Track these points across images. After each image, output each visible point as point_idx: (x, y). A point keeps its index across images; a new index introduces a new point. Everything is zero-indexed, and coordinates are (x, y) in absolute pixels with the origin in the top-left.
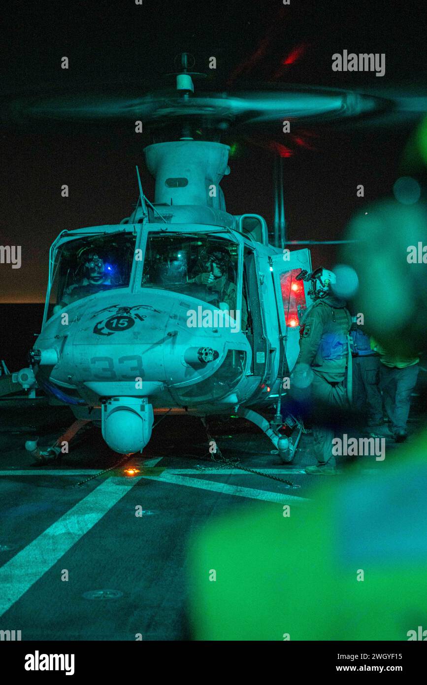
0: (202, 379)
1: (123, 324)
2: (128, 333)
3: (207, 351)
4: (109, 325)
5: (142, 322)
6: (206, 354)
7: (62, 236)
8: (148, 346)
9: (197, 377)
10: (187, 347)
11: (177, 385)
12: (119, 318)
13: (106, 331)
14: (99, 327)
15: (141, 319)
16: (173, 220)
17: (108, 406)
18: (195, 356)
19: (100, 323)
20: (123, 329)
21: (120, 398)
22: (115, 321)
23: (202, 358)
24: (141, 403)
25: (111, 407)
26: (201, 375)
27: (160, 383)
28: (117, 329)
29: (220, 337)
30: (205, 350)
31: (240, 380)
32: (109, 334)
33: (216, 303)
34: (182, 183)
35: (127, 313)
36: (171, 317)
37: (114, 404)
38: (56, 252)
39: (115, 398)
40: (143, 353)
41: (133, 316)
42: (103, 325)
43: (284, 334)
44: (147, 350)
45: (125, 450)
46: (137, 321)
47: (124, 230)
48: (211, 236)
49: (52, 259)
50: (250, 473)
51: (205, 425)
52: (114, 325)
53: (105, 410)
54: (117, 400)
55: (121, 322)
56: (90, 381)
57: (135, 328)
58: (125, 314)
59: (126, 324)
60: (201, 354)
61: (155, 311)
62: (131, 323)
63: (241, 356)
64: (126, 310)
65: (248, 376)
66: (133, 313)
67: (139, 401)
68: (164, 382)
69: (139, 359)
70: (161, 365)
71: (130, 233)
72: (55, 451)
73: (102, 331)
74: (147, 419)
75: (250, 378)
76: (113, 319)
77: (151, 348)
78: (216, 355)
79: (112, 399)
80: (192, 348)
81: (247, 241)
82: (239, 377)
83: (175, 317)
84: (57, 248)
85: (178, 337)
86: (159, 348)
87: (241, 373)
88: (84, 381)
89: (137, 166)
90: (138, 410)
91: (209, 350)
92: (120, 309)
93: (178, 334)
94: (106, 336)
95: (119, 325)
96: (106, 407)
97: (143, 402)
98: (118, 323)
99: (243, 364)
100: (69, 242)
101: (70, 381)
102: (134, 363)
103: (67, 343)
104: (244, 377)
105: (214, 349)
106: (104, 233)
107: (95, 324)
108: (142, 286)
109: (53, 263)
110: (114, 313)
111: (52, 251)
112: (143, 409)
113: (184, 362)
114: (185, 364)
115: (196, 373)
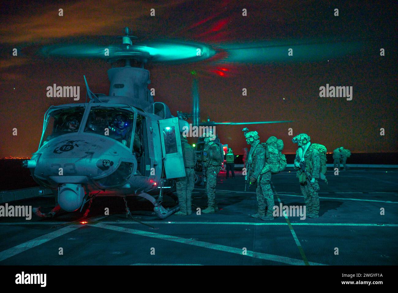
0: (107, 176)
1: (68, 148)
2: (69, 153)
3: (107, 161)
4: (61, 149)
5: (78, 147)
6: (106, 163)
7: (51, 109)
8: (79, 158)
9: (104, 174)
10: (98, 159)
11: (94, 178)
12: (67, 146)
13: (59, 151)
14: (57, 150)
15: (77, 146)
16: (109, 102)
17: (61, 188)
18: (101, 164)
19: (57, 148)
20: (68, 150)
21: (66, 184)
22: (65, 147)
23: (104, 165)
24: (77, 187)
25: (62, 188)
26: (106, 173)
27: (86, 177)
28: (65, 150)
29: (118, 155)
30: (106, 161)
31: (130, 177)
32: (61, 153)
33: (120, 140)
34: (122, 86)
35: (71, 143)
36: (93, 146)
37: (64, 187)
38: (49, 116)
39: (64, 184)
40: (76, 162)
41: (74, 145)
42: (59, 149)
43: (164, 157)
44: (77, 161)
45: (68, 210)
46: (75, 147)
47: (80, 106)
48: (121, 109)
49: (45, 119)
50: (139, 223)
51: (125, 201)
52: (64, 149)
53: (60, 190)
54: (65, 185)
55: (67, 147)
56: (51, 176)
57: (73, 150)
58: (70, 144)
59: (69, 148)
60: (103, 162)
61: (86, 142)
62: (72, 147)
63: (131, 165)
64: (72, 142)
65: (135, 175)
66: (74, 143)
67: (76, 186)
68: (88, 176)
69: (74, 165)
70: (85, 168)
71: (83, 107)
72: (52, 214)
73: (57, 152)
74: (79, 194)
75: (137, 176)
76: (64, 146)
77: (80, 159)
78: (112, 163)
79: (63, 185)
80: (101, 160)
81: (141, 112)
82: (130, 176)
83: (95, 146)
84: (49, 114)
85: (94, 155)
86: (84, 160)
87: (131, 173)
88: (49, 176)
89: (84, 76)
90: (75, 190)
91: (108, 161)
92: (69, 142)
93: (95, 153)
94: (58, 154)
95: (66, 149)
96: (60, 188)
97: (78, 186)
98: (66, 148)
99: (132, 169)
100: (55, 111)
101: (42, 176)
102: (71, 167)
103: (41, 156)
104: (132, 175)
105: (111, 160)
106: (70, 107)
107: (55, 148)
108: (84, 131)
109: (46, 121)
110: (65, 143)
111: (46, 115)
112: (77, 189)
113: (96, 166)
114: (97, 168)
115: (103, 172)
